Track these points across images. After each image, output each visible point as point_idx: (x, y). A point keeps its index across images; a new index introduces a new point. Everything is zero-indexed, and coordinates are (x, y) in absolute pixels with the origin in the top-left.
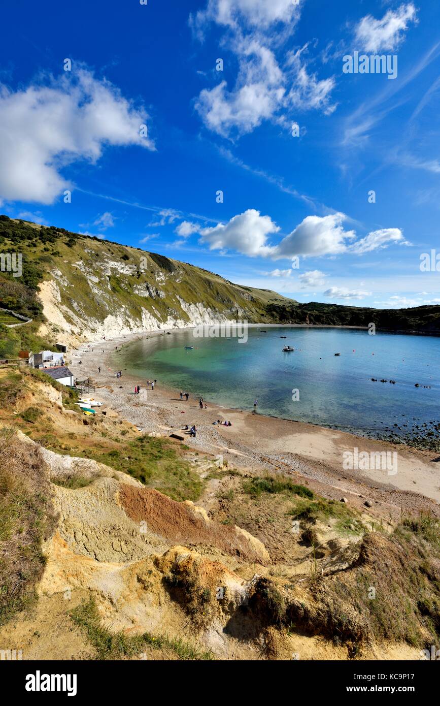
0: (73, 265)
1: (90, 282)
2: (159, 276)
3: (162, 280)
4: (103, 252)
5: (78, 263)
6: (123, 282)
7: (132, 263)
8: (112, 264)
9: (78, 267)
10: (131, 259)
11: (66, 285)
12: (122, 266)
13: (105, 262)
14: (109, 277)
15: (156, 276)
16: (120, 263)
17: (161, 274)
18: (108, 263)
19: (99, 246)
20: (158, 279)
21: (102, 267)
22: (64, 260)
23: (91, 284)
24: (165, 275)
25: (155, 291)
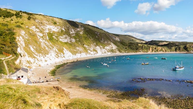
0: (30, 28)
1: (38, 36)
2: (71, 31)
3: (73, 33)
4: (44, 21)
5: (32, 27)
6: (54, 35)
7: (58, 25)
8: (48, 27)
9: (33, 29)
10: (58, 24)
11: (27, 38)
12: (54, 27)
13: (45, 26)
14: (47, 33)
15: (70, 31)
16: (52, 26)
17: (73, 30)
18: (47, 26)
19: (42, 18)
20: (71, 33)
21: (44, 28)
22: (26, 26)
23: (39, 37)
24: (75, 31)
25: (70, 39)
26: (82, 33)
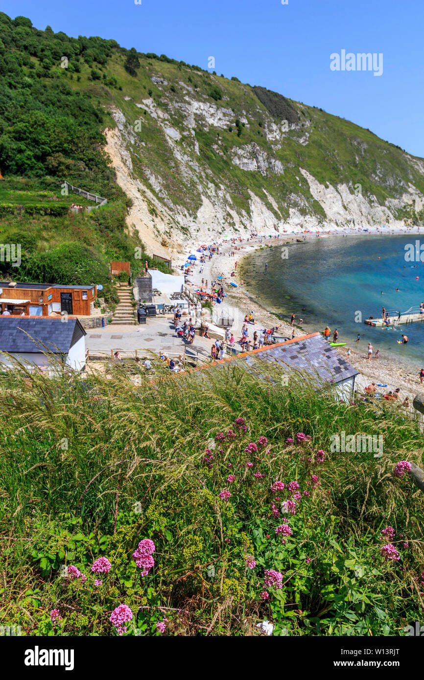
0: (140, 106)
2: (271, 131)
3: (276, 140)
4: (182, 83)
6: (215, 142)
7: (227, 105)
8: (195, 106)
10: (225, 99)
12: (212, 111)
13: (186, 102)
14: (194, 130)
16: (208, 105)
17: (274, 127)
18: (189, 104)
24: (281, 129)
25: (267, 159)
26: (306, 140)
